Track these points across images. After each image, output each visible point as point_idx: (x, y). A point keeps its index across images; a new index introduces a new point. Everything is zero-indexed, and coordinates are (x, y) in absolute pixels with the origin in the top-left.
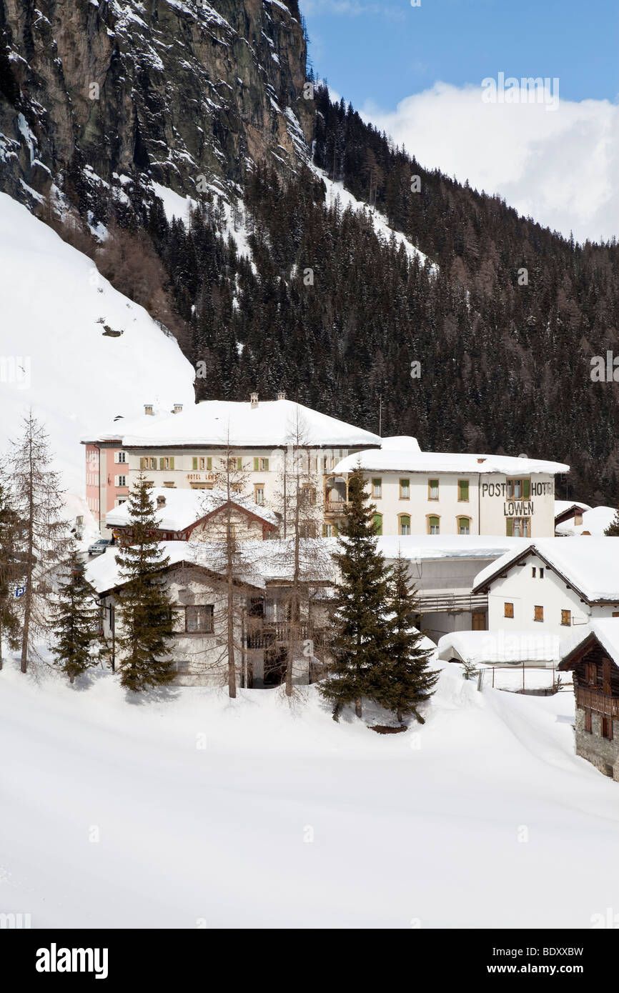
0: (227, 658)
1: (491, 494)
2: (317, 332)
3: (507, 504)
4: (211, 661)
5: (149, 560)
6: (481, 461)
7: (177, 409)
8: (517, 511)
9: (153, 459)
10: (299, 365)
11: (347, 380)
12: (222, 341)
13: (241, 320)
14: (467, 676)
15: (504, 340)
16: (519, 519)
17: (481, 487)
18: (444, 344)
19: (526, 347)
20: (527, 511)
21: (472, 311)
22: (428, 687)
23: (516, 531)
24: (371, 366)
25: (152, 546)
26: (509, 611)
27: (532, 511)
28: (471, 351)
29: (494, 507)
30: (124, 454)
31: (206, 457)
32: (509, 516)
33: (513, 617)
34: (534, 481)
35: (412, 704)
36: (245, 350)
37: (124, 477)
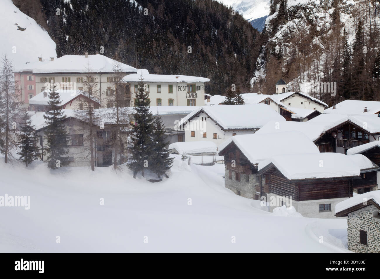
0: (90, 155)
1: (181, 90)
2: (97, 31)
3: (187, 94)
4: (84, 156)
5: (58, 117)
6: (177, 77)
7: (52, 59)
8: (191, 96)
9: (45, 78)
10: (91, 44)
11: (109, 50)
12: (60, 34)
13: (67, 27)
14: (183, 159)
15: (168, 35)
16: (192, 99)
17: (178, 88)
18: (145, 36)
19: (176, 38)
20: (194, 97)
21: (156, 24)
22: (170, 164)
23: (191, 104)
24: (118, 45)
25: (59, 111)
26: (193, 134)
27: (196, 96)
28: (156, 39)
29: (183, 95)
30: (31, 77)
31: (68, 77)
32: (188, 98)
33: (194, 137)
34: (197, 85)
35: (164, 171)
36: (69, 38)
37: (31, 86)
